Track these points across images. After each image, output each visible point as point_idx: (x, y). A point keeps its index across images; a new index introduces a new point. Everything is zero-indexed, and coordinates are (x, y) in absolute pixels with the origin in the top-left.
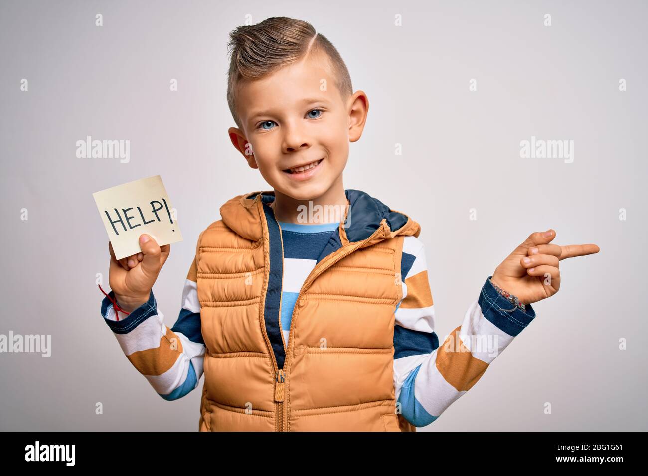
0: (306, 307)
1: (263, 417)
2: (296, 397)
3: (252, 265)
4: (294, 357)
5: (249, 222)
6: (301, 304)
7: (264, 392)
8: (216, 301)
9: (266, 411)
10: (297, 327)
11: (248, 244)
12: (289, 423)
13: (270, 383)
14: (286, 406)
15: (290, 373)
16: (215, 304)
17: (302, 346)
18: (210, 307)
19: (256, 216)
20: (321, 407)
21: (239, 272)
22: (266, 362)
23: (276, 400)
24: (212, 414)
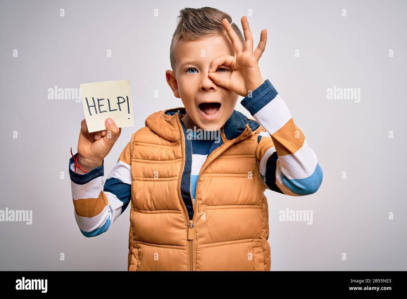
0: (204, 181)
1: (180, 250)
2: (201, 236)
3: (172, 156)
4: (199, 212)
5: (170, 129)
6: (201, 179)
7: (180, 235)
8: (146, 177)
9: (182, 246)
10: (199, 193)
11: (169, 143)
12: (196, 252)
13: (184, 228)
14: (195, 242)
15: (196, 222)
16: (144, 179)
17: (203, 205)
18: (141, 181)
19: (175, 126)
20: (216, 242)
21: (163, 160)
22: (182, 216)
23: (189, 239)
24: (139, 249)
